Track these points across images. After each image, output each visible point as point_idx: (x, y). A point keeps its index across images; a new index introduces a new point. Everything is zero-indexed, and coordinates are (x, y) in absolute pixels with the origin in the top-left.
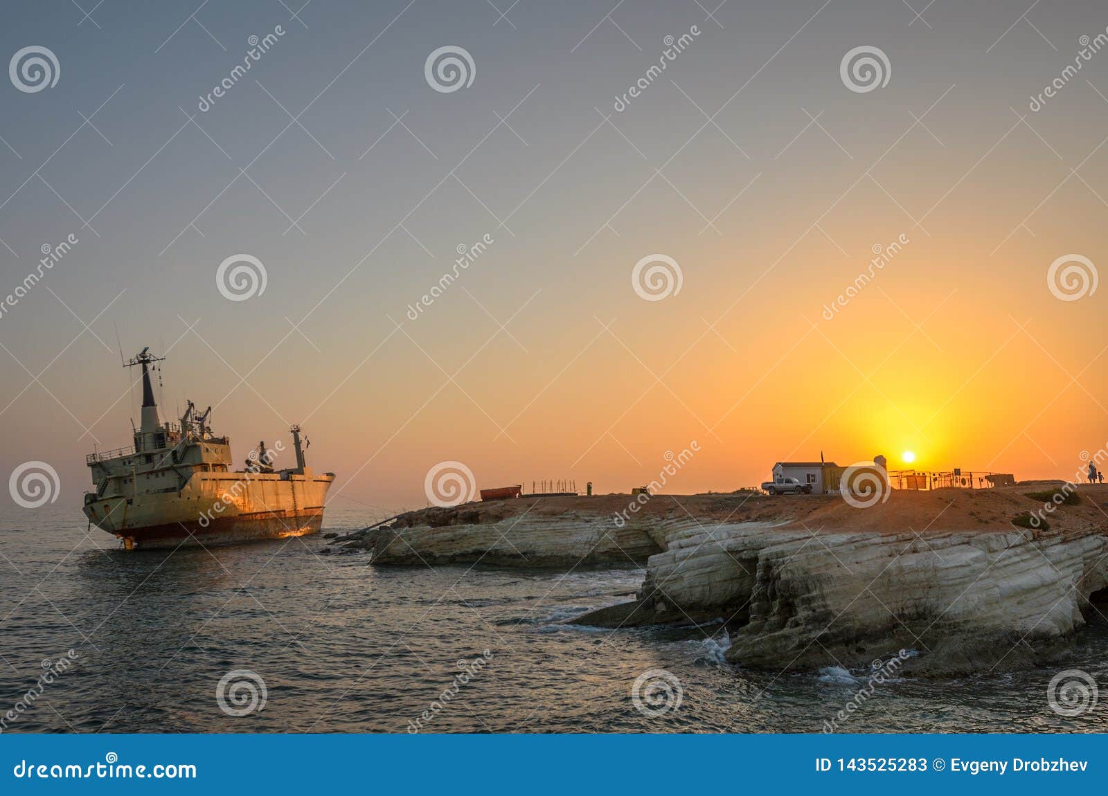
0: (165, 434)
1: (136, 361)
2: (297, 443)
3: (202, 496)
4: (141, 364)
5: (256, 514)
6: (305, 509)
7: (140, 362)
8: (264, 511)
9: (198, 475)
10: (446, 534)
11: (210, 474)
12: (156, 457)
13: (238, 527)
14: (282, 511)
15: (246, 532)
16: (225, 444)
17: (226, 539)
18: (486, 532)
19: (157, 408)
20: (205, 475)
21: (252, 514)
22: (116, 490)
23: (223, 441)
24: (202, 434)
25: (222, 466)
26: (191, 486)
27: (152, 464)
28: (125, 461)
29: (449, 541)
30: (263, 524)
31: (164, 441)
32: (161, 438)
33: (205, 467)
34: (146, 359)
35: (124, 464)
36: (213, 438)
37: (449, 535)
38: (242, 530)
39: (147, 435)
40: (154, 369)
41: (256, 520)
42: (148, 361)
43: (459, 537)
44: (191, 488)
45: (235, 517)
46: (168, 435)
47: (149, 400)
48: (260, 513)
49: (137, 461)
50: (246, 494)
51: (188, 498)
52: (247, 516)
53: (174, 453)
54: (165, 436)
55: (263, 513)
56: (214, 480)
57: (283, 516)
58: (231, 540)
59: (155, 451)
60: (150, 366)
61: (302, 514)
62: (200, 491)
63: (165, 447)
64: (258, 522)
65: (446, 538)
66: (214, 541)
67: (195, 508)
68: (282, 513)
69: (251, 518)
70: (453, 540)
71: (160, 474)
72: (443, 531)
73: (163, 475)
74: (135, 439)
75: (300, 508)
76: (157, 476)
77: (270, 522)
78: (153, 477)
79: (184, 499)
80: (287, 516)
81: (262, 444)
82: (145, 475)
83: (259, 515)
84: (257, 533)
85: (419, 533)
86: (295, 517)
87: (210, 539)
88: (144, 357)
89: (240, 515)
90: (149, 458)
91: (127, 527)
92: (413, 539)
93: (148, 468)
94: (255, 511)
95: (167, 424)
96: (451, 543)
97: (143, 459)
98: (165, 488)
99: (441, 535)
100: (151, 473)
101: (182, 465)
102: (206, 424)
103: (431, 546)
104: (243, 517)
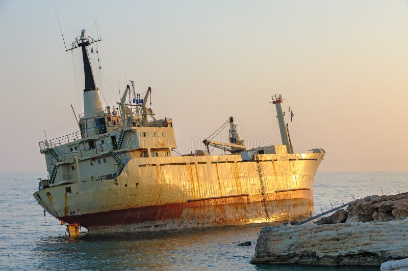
0: (106, 118)
1: (76, 44)
2: (280, 116)
3: (140, 183)
4: (81, 47)
5: (209, 199)
6: (276, 192)
7: (80, 45)
8: (220, 196)
9: (135, 161)
10: (329, 232)
11: (151, 159)
12: (98, 143)
13: (188, 214)
14: (244, 195)
15: (198, 218)
16: (166, 126)
17: (176, 226)
18: (373, 231)
19: (98, 92)
20: (143, 160)
21: (204, 200)
22: (64, 176)
23: (165, 123)
24: (145, 116)
25: (166, 150)
26: (127, 172)
27: (95, 150)
28: (72, 147)
29: (334, 240)
30: (218, 210)
31: (105, 127)
32: (101, 123)
33: (144, 152)
34: (85, 41)
35: (71, 150)
36: (155, 121)
37: (333, 234)
38: (193, 217)
39: (89, 121)
40: (92, 52)
41: (209, 206)
42: (87, 44)
43: (344, 236)
44: (128, 175)
45: (183, 203)
46: (109, 119)
47: (90, 85)
48: (215, 198)
49: (82, 146)
50: (195, 178)
51: (126, 185)
52: (197, 202)
53: (113, 138)
54: (106, 121)
55: (218, 198)
56: (154, 165)
57: (246, 201)
58: (181, 227)
59: (96, 137)
60: (88, 48)
61: (272, 198)
62: (138, 178)
63: (106, 132)
64: (211, 209)
65: (329, 238)
66: (163, 228)
67: (135, 195)
68: (245, 198)
69: (202, 205)
70: (338, 240)
71: (102, 160)
72: (327, 230)
73: (105, 161)
74: (80, 125)
75: (270, 191)
76: (99, 162)
77: (226, 207)
78: (95, 163)
79: (121, 185)
80: (252, 201)
81: (231, 120)
82: (90, 161)
83: (212, 201)
84: (211, 220)
85: (300, 231)
86: (263, 201)
87: (156, 226)
88: (83, 40)
89: (189, 201)
90: (92, 143)
91: (69, 214)
92: (293, 238)
93: (91, 154)
94: (208, 197)
95: (108, 108)
96: (336, 242)
97: (87, 145)
98: (107, 174)
99: (323, 233)
100: (93, 159)
101: (119, 151)
102: (148, 106)
103: (313, 246)
104: (193, 203)
